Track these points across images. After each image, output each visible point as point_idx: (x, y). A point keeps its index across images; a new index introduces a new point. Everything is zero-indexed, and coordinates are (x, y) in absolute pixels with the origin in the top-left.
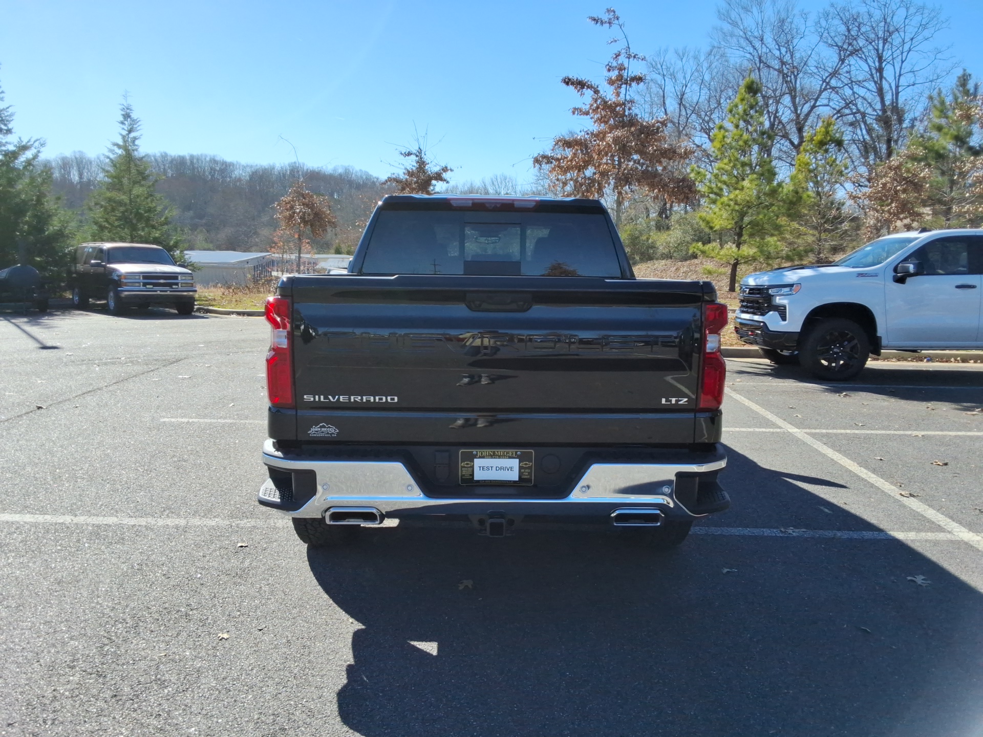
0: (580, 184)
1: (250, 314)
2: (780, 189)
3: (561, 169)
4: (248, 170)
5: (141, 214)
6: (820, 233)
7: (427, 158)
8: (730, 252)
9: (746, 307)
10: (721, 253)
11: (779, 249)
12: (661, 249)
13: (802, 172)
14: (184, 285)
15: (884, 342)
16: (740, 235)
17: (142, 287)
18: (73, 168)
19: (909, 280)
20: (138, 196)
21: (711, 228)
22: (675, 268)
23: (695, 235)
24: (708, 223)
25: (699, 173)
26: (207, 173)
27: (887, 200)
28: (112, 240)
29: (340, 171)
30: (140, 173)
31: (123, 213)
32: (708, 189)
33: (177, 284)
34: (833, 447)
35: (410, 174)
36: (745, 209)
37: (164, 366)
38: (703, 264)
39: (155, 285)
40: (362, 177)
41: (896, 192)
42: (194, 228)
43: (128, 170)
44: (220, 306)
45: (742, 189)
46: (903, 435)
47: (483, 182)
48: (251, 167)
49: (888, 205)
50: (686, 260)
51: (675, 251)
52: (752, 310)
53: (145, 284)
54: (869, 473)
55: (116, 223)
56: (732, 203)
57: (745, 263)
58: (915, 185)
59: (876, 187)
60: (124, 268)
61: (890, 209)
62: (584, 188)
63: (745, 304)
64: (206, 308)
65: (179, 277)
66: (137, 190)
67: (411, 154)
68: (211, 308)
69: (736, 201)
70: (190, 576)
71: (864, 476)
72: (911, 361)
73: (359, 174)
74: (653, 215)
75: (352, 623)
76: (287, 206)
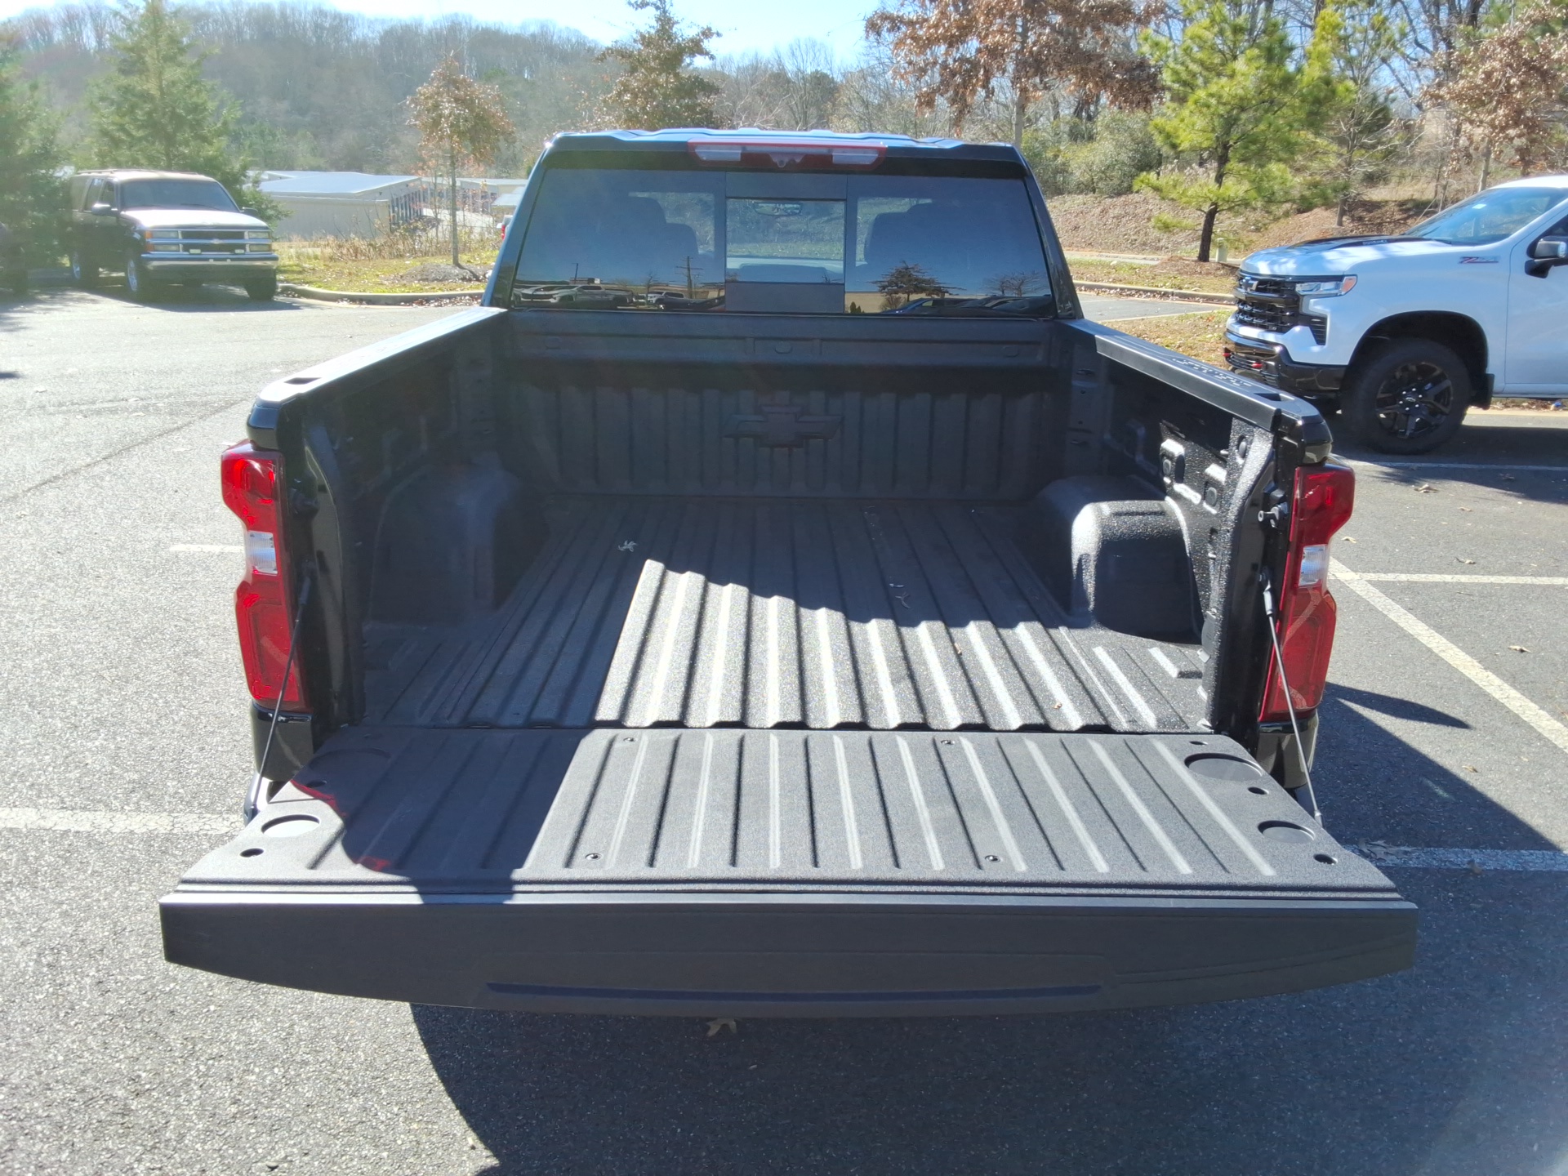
0: (951, 71)
1: (371, 301)
2: (1298, 77)
3: (917, 43)
4: (380, 28)
5: (180, 116)
6: (1350, 151)
7: (674, 12)
8: (1205, 190)
9: (1251, 314)
10: (1189, 193)
11: (1288, 184)
12: (1078, 175)
13: (1327, 40)
14: (255, 248)
15: (1498, 384)
16: (1223, 160)
17: (181, 252)
18: (86, 25)
19: (1554, 271)
20: (174, 83)
21: (1174, 146)
22: (1100, 209)
23: (1136, 151)
24: (1168, 136)
25: (1157, 44)
26: (310, 33)
27: (1491, 102)
28: (135, 164)
29: (533, 29)
30: (174, 40)
31: (149, 114)
32: (1172, 75)
33: (243, 247)
34: (1425, 617)
35: (646, 41)
36: (1235, 112)
37: (201, 418)
38: (1147, 203)
39: (205, 248)
40: (569, 40)
41: (1509, 87)
42: (292, 130)
43: (156, 33)
44: (320, 284)
45: (1232, 76)
46: (1549, 586)
47: (776, 51)
48: (383, 22)
49: (1490, 112)
50: (1119, 194)
51: (1101, 179)
52: (1260, 321)
53: (187, 247)
54: (1506, 686)
55: (140, 134)
56: (1213, 101)
57: (1230, 209)
58: (1544, 74)
59: (1472, 77)
60: (149, 218)
61: (1493, 120)
62: (958, 79)
63: (1247, 308)
64: (300, 287)
65: (246, 234)
66: (172, 73)
67: (647, 4)
68: (306, 287)
69: (1220, 97)
70: (152, 987)
71: (1497, 695)
72: (1529, 408)
73: (564, 35)
74: (1066, 112)
75: (473, 1148)
76: (427, 103)
